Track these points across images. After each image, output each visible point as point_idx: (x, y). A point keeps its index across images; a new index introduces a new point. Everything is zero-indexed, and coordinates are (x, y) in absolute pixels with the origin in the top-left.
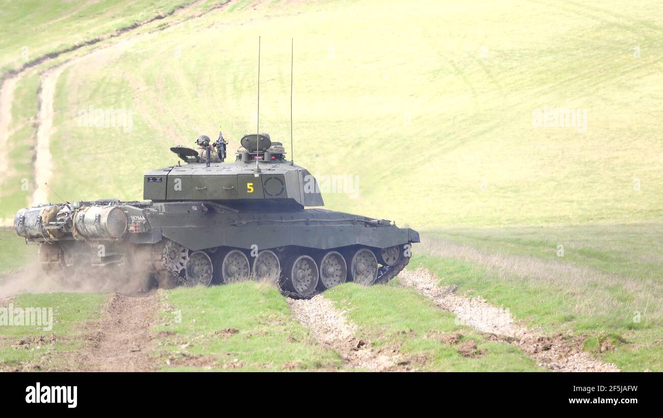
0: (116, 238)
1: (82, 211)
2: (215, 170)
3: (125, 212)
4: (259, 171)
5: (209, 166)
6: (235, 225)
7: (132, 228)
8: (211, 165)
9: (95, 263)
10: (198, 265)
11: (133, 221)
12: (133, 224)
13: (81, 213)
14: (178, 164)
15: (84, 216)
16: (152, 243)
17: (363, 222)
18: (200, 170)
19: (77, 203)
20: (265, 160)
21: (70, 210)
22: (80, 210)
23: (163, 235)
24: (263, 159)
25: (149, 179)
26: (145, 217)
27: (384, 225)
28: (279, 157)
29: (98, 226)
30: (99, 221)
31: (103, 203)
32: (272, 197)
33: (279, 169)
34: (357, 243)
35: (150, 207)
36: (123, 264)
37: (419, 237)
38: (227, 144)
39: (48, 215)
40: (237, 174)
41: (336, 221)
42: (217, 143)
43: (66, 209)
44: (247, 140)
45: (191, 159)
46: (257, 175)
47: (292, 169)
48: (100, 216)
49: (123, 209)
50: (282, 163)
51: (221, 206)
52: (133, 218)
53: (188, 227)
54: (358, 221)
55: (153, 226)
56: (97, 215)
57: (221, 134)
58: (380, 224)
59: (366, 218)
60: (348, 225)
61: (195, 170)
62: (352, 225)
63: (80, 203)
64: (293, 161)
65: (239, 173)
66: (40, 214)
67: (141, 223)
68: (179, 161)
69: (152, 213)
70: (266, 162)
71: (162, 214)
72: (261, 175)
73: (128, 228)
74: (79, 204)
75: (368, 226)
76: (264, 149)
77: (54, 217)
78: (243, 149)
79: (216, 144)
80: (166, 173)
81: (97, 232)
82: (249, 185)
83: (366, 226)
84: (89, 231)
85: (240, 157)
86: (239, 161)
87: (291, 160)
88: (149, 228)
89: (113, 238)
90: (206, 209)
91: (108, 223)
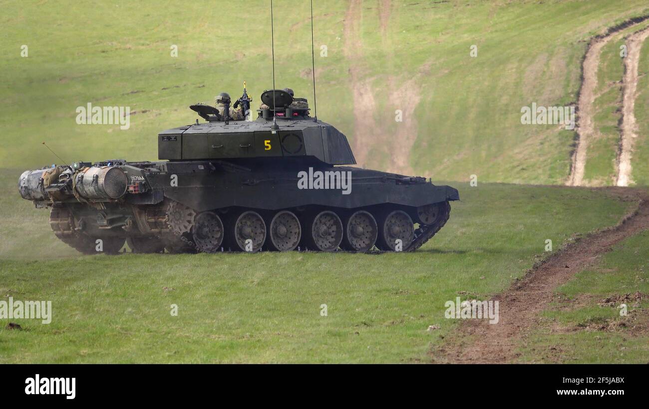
0: (115, 199)
1: (81, 172)
2: (234, 128)
3: (125, 172)
4: (276, 127)
5: (228, 124)
6: (247, 185)
7: (131, 189)
8: (231, 123)
9: (102, 226)
10: (208, 226)
11: (132, 182)
12: (132, 185)
13: (80, 174)
14: (196, 123)
15: (82, 177)
16: (153, 203)
17: (394, 179)
18: (219, 128)
19: (77, 164)
20: (287, 116)
21: (72, 171)
22: (80, 171)
23: (165, 195)
24: (285, 115)
25: (163, 138)
26: (145, 177)
27: (418, 182)
28: (302, 113)
29: (96, 187)
30: (97, 182)
31: (103, 164)
32: (291, 155)
33: (300, 125)
34: (387, 202)
35: (152, 167)
36: (127, 226)
37: (458, 194)
38: (251, 101)
39: (49, 177)
40: (253, 131)
41: (363, 179)
42: (241, 100)
43: (68, 171)
44: (267, 96)
45: (212, 118)
46: (274, 132)
47: (314, 125)
48: (97, 177)
49: (122, 170)
50: (305, 119)
51: (232, 165)
52: (133, 178)
53: (194, 186)
54: (388, 179)
55: (153, 186)
56: (95, 176)
57: (245, 91)
58: (413, 182)
59: (397, 176)
60: (378, 183)
61: (212, 128)
62: (381, 183)
63: (80, 163)
64: (316, 117)
65: (256, 130)
66: (43, 176)
67: (141, 183)
68: (197, 120)
69: (151, 173)
70: (287, 119)
71: (164, 173)
72: (279, 131)
73: (128, 188)
74: (79, 165)
75: (400, 183)
76: (285, 105)
77: (55, 179)
78: (265, 106)
79: (240, 102)
80: (181, 132)
81: (95, 193)
82: (266, 142)
83: (397, 184)
84: (88, 192)
85: (261, 114)
86: (260, 118)
87: (314, 117)
88: (149, 188)
89: (112, 199)
90: (214, 168)
91: (105, 183)
